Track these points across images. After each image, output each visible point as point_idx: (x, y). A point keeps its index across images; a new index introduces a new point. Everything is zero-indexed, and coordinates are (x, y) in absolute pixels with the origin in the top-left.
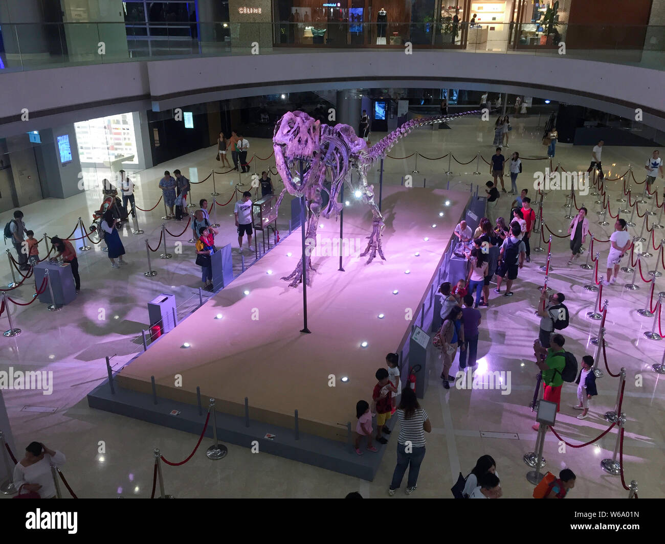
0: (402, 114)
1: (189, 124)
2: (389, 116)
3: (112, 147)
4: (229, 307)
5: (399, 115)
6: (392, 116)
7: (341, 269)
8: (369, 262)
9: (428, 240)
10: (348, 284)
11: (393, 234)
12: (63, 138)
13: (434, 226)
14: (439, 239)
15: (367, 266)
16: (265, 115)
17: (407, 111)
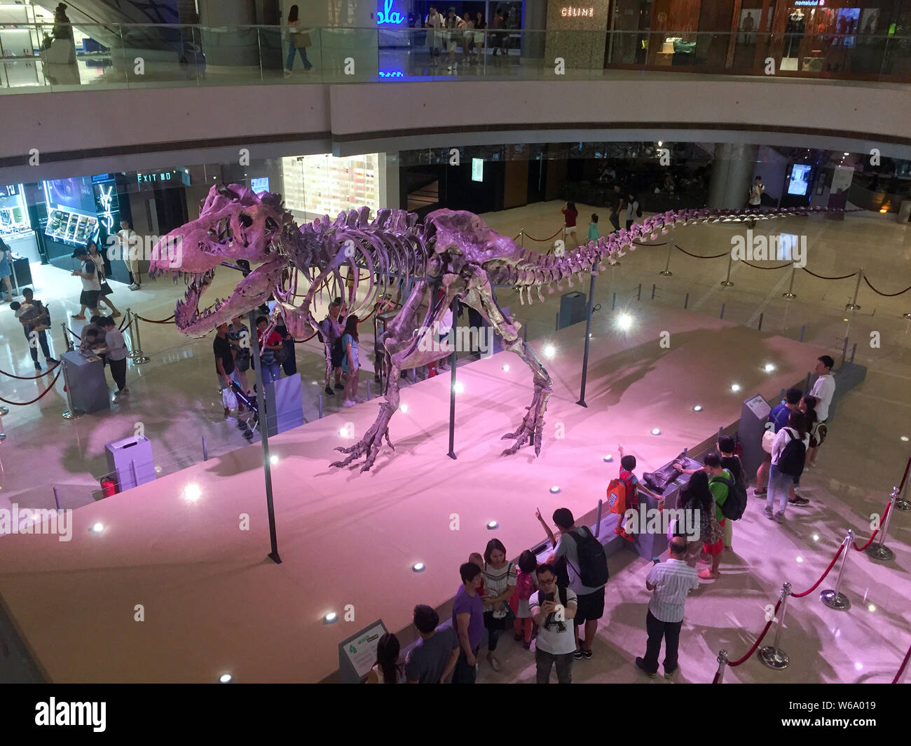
0: (839, 190)
1: (478, 175)
2: (814, 190)
3: (353, 198)
4: (225, 478)
5: (833, 190)
6: (820, 190)
7: (452, 455)
8: (508, 453)
9: (660, 434)
10: (436, 485)
11: (609, 407)
12: (261, 181)
13: (698, 408)
14: (682, 436)
15: (503, 458)
16: (610, 171)
17: (849, 185)
